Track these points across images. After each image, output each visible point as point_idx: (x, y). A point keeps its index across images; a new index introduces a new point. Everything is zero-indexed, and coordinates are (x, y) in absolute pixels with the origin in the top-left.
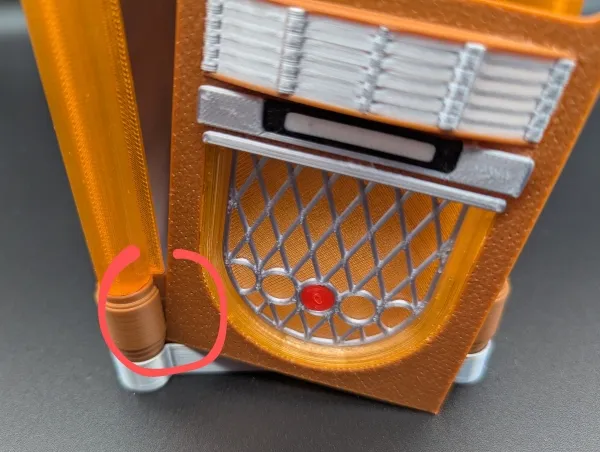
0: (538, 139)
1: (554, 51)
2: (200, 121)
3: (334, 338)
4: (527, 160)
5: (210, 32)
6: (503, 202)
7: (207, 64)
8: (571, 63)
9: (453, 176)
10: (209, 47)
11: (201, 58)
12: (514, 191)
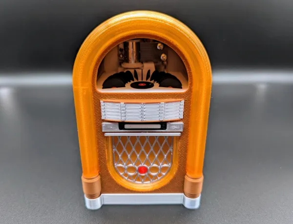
0: (182, 118)
1: (180, 100)
2: (103, 131)
3: (150, 180)
4: (182, 123)
5: (102, 110)
6: (180, 133)
7: (103, 118)
8: (184, 101)
9: (167, 130)
10: (103, 114)
11: (101, 116)
12: (181, 130)
